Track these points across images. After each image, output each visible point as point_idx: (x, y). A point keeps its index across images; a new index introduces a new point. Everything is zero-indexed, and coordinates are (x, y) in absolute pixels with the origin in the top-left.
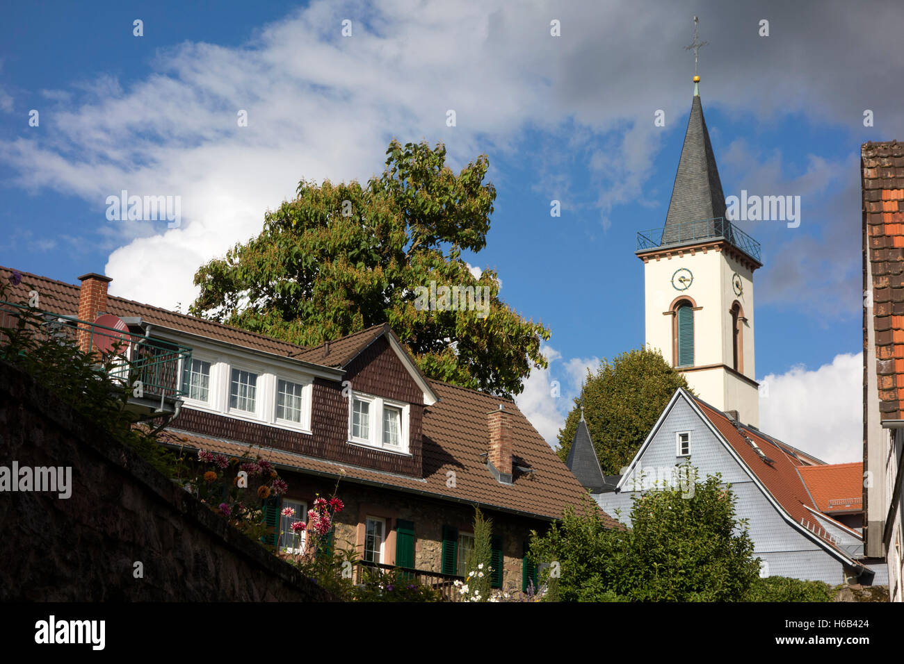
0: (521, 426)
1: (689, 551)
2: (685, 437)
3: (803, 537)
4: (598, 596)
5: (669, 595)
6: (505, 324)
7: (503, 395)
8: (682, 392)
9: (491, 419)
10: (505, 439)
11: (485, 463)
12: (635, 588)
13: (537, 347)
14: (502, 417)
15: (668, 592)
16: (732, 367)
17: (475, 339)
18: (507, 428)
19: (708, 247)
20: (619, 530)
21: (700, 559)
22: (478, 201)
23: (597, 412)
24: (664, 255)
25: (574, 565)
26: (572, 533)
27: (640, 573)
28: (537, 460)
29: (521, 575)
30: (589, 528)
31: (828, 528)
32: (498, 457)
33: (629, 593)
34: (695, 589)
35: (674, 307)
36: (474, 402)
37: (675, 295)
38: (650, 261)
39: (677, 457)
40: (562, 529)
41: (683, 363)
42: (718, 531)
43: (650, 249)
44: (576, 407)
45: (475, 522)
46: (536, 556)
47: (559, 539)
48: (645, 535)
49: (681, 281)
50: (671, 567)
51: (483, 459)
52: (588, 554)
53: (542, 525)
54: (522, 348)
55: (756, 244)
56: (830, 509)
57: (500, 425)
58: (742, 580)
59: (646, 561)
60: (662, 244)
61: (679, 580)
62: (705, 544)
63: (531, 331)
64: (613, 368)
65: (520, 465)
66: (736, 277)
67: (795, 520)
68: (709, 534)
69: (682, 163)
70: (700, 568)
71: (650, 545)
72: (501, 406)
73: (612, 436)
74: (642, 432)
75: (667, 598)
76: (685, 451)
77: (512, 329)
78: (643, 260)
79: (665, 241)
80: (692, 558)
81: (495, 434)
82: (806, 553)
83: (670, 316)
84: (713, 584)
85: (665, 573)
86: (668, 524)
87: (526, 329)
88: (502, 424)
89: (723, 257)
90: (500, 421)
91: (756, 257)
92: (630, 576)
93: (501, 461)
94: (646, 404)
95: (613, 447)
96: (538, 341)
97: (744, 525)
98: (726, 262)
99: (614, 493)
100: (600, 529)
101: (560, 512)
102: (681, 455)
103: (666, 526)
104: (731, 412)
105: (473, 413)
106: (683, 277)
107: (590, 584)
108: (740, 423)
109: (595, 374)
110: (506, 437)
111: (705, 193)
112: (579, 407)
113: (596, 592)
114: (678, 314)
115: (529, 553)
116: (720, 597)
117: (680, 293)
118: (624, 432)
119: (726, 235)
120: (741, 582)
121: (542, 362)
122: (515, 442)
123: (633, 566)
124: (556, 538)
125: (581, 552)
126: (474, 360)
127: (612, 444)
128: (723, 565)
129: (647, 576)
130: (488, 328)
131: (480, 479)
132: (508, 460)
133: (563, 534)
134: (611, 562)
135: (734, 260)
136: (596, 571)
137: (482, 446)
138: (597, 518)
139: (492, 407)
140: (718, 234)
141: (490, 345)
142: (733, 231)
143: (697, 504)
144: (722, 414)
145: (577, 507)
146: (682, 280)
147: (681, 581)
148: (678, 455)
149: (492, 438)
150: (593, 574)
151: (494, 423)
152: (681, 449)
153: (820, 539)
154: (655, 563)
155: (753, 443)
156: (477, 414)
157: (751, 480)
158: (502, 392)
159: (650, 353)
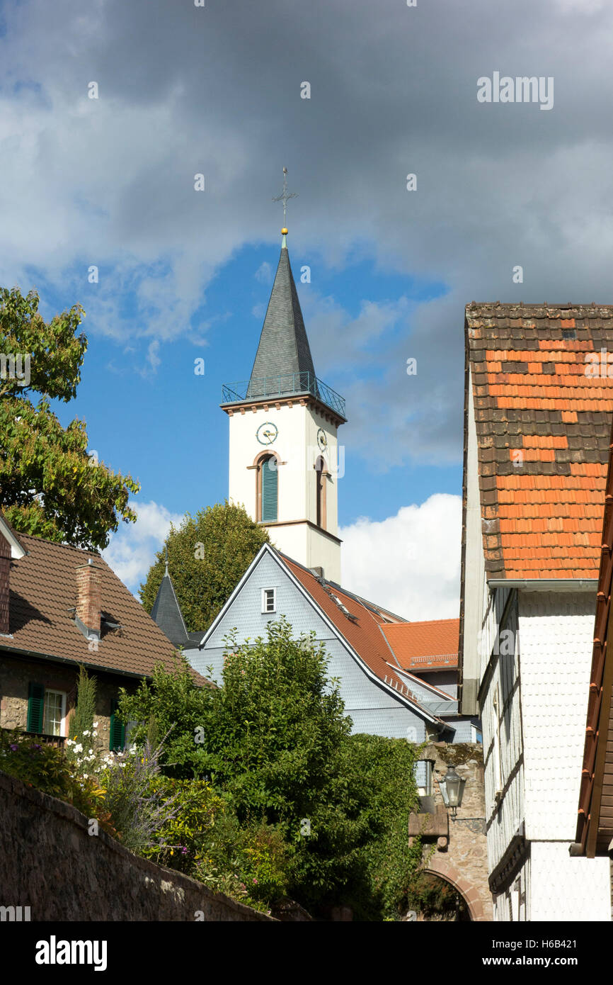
0: (109, 581)
1: (281, 708)
2: (270, 593)
3: (386, 695)
4: (188, 755)
5: (260, 754)
6: (93, 476)
7: (89, 549)
8: (268, 548)
9: (79, 574)
10: (94, 594)
11: (72, 619)
12: (226, 746)
13: (126, 500)
14: (91, 572)
15: (259, 750)
16: (316, 524)
17: (63, 492)
18: (96, 583)
19: (294, 401)
20: (212, 688)
21: (292, 716)
22: (68, 351)
23: (179, 568)
24: (249, 409)
25: (164, 724)
26: (163, 691)
27: (232, 732)
28: (126, 616)
29: (109, 734)
30: (181, 685)
31: (411, 686)
32: (86, 612)
33: (221, 751)
34: (287, 747)
35: (259, 462)
36: (61, 556)
37: (258, 450)
38: (235, 414)
39: (262, 614)
40: (152, 687)
41: (266, 517)
42: (311, 688)
43: (235, 402)
44: (158, 562)
45: (79, 680)
46: (125, 714)
47: (149, 697)
48: (237, 692)
49: (265, 435)
50: (262, 725)
51: (70, 615)
52: (179, 712)
53: (132, 682)
54: (110, 501)
55: (341, 399)
56: (413, 666)
57: (89, 580)
58: (332, 738)
59: (238, 719)
60: (248, 397)
61: (270, 738)
62: (297, 702)
63: (120, 484)
64: (196, 522)
65: (109, 621)
66: (321, 432)
67: (379, 678)
68: (301, 692)
69: (269, 316)
70: (292, 726)
71: (242, 703)
72: (90, 560)
73: (194, 591)
74: (225, 588)
75: (258, 756)
76: (270, 608)
77: (100, 481)
78: (228, 413)
79: (250, 394)
80: (284, 716)
81: (84, 589)
82: (389, 711)
83: (254, 471)
84: (304, 743)
85: (256, 731)
86: (260, 681)
87: (114, 481)
88: (91, 579)
89: (308, 412)
90: (88, 575)
91: (341, 413)
92: (221, 734)
93: (89, 617)
94: (229, 560)
95: (195, 602)
96: (127, 494)
97: (336, 683)
98: (311, 416)
99: (198, 649)
100: (191, 687)
101: (150, 670)
102: (266, 611)
103: (259, 684)
104: (316, 569)
105: (60, 567)
106: (268, 432)
107: (181, 743)
108: (325, 580)
109: (178, 528)
110: (95, 592)
111: (291, 347)
112: (161, 560)
113: (186, 750)
114: (262, 468)
115: (118, 711)
116: (311, 755)
117: (264, 448)
118: (206, 588)
119: (312, 390)
120: (331, 740)
121: (130, 516)
122: (104, 598)
123: (225, 725)
124: (146, 695)
125: (171, 710)
126: (59, 513)
127: (195, 600)
128: (315, 724)
129: (239, 735)
130: (77, 481)
131: (70, 636)
132: (97, 616)
133: (153, 691)
134: (203, 720)
135: (319, 416)
136: (186, 730)
137: (70, 602)
138: (188, 675)
139: (80, 561)
140: (303, 388)
141: (78, 497)
142: (319, 387)
143: (289, 662)
144: (307, 571)
145: (167, 664)
146: (267, 434)
147: (273, 739)
148: (263, 612)
149: (81, 593)
150: (183, 732)
151: (83, 578)
152: (266, 605)
153: (403, 696)
154: (247, 721)
155: (337, 600)
156: (65, 569)
157: (336, 637)
158: (87, 545)
159: (234, 508)
